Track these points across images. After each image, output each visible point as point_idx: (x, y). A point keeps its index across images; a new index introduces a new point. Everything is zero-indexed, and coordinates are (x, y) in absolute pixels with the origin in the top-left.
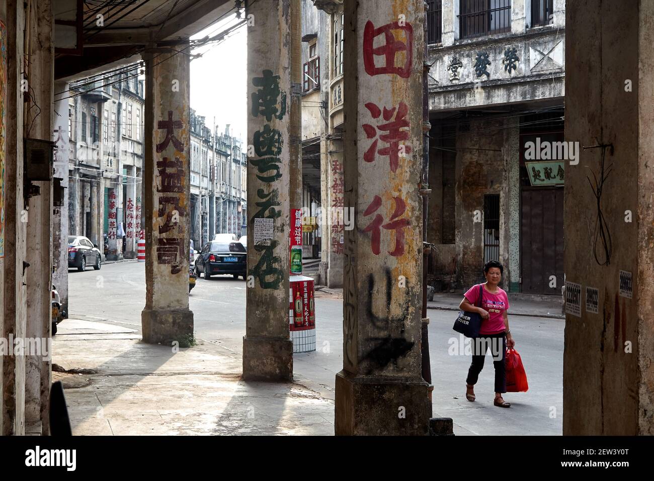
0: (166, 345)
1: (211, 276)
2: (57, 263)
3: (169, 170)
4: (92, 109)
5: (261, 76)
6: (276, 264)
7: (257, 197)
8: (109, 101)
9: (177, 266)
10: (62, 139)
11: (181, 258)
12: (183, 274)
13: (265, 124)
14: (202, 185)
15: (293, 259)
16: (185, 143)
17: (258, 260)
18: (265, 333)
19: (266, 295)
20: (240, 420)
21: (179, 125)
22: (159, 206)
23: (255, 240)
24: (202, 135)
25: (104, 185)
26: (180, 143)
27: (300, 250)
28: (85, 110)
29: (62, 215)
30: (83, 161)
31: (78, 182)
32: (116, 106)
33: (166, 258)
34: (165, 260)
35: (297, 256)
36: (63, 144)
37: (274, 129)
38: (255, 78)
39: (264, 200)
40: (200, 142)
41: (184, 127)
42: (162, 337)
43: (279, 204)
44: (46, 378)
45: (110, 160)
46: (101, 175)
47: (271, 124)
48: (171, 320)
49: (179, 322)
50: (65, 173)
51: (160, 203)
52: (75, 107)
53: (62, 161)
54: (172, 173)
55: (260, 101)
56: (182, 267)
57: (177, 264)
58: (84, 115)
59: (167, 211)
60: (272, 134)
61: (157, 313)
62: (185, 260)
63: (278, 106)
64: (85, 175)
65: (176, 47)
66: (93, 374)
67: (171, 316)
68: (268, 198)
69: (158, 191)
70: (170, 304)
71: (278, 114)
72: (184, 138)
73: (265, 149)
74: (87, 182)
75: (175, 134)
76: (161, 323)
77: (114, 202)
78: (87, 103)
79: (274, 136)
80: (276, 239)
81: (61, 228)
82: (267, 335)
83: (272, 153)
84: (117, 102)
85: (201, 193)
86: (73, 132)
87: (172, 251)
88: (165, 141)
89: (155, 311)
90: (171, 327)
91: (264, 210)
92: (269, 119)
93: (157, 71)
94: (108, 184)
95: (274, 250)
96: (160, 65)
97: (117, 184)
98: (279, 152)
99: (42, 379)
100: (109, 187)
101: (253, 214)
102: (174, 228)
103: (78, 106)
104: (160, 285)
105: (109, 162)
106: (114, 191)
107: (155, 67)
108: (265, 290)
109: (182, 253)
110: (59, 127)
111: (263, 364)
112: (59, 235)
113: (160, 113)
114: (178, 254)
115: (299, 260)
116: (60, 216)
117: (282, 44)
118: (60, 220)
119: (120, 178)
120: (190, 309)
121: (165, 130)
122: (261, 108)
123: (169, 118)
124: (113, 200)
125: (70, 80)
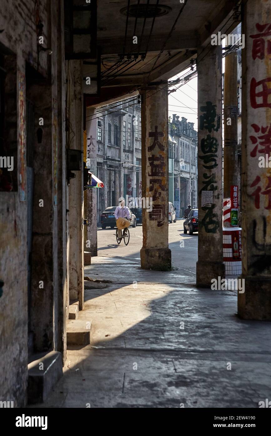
0: (154, 270)
1: (194, 233)
2: (90, 221)
3: (156, 163)
4: (115, 121)
5: (205, 105)
6: (215, 218)
7: (203, 178)
8: (126, 115)
9: (161, 222)
10: (93, 144)
11: (164, 216)
12: (165, 227)
13: (208, 134)
14: (192, 171)
15: (232, 217)
16: (165, 146)
17: (204, 216)
18: (208, 259)
19: (209, 237)
20: (188, 304)
21: (162, 134)
22: (150, 185)
23: (202, 203)
24: (191, 136)
25: (124, 172)
26: (162, 146)
27: (237, 211)
28: (110, 121)
29: (93, 192)
30: (109, 156)
31: (106, 171)
32: (131, 118)
33: (154, 217)
34: (154, 218)
35: (235, 215)
36: (93, 147)
37: (213, 137)
38: (203, 107)
39: (207, 180)
40: (190, 141)
41: (165, 136)
42: (152, 265)
43: (216, 182)
44: (80, 277)
45: (127, 155)
46: (121, 166)
47: (211, 134)
48: (157, 255)
49: (163, 256)
50: (94, 165)
51: (151, 183)
52: (104, 120)
53: (93, 158)
54: (158, 164)
55: (205, 120)
56: (164, 222)
57: (161, 221)
58: (110, 126)
59: (155, 187)
60: (212, 140)
61: (149, 251)
62: (166, 218)
63: (216, 123)
64: (110, 166)
65: (160, 86)
66: (109, 283)
67: (157, 253)
68: (209, 179)
69: (149, 175)
70: (157, 245)
71: (215, 128)
72: (165, 142)
73: (208, 150)
74: (113, 170)
75: (159, 140)
76: (152, 256)
77: (130, 184)
78: (111, 117)
79: (213, 141)
80: (215, 203)
81: (93, 200)
82: (210, 260)
83: (212, 151)
84: (132, 115)
85: (191, 177)
86: (102, 137)
87: (158, 212)
88: (153, 144)
89: (148, 250)
90: (158, 259)
91: (207, 186)
92: (210, 131)
93: (148, 100)
94: (126, 172)
95: (213, 210)
96: (150, 97)
97: (132, 171)
98: (216, 151)
99: (78, 277)
100: (127, 174)
101: (201, 188)
102: (159, 198)
103: (105, 120)
104: (151, 233)
105: (127, 156)
106: (131, 176)
107: (147, 99)
108: (208, 234)
109: (164, 214)
110: (91, 136)
111: (207, 277)
112: (92, 204)
113: (149, 127)
114: (162, 214)
115: (236, 218)
116: (92, 192)
117: (218, 85)
118: (92, 195)
119: (134, 168)
120: (169, 248)
121: (153, 138)
122: (205, 125)
123: (156, 130)
124: (130, 182)
125: (97, 106)
